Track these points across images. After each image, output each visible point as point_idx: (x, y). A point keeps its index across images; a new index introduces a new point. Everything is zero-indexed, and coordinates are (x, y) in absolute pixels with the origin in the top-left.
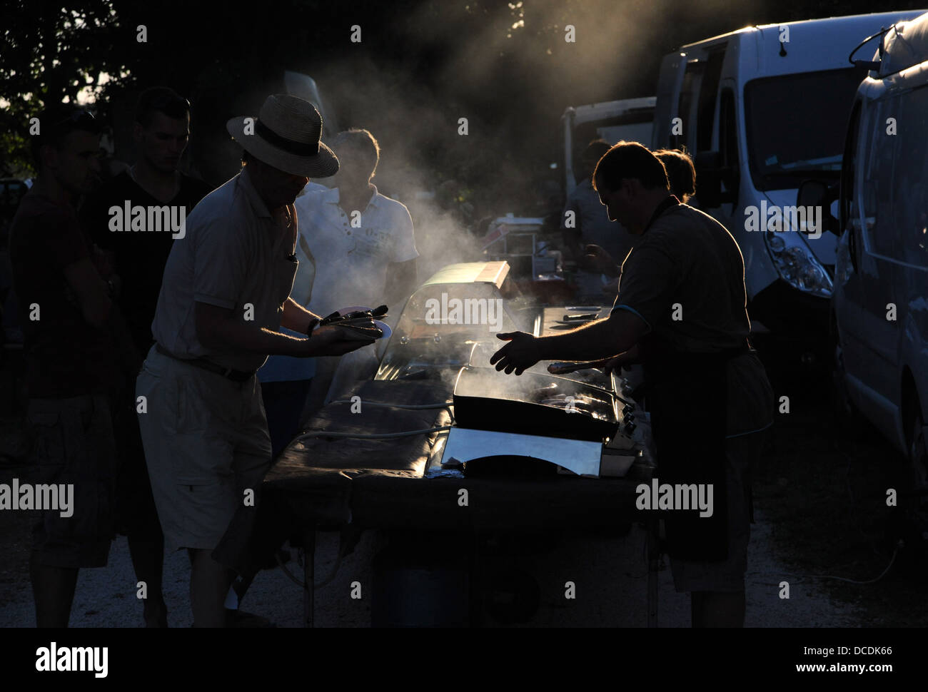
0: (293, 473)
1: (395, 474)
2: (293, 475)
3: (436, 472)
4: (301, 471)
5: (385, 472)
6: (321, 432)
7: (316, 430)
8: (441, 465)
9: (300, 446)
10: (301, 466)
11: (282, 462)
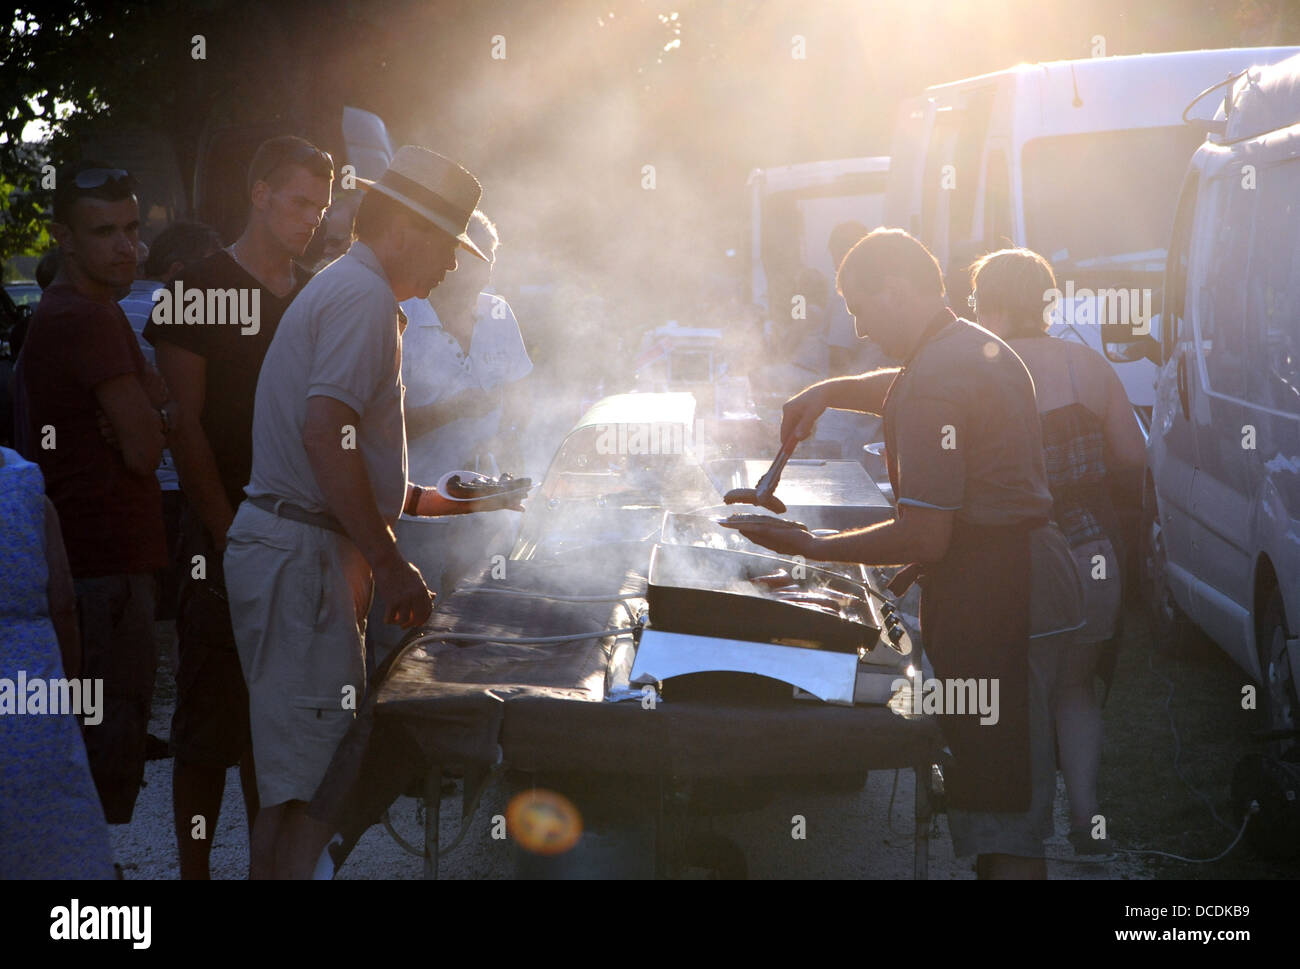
0: (418, 692)
1: (564, 694)
2: (418, 694)
3: (622, 692)
4: (428, 688)
5: (550, 692)
6: (447, 633)
7: (440, 630)
8: (627, 683)
9: (420, 654)
10: (428, 681)
11: (398, 675)
